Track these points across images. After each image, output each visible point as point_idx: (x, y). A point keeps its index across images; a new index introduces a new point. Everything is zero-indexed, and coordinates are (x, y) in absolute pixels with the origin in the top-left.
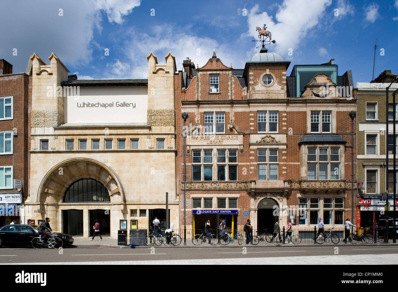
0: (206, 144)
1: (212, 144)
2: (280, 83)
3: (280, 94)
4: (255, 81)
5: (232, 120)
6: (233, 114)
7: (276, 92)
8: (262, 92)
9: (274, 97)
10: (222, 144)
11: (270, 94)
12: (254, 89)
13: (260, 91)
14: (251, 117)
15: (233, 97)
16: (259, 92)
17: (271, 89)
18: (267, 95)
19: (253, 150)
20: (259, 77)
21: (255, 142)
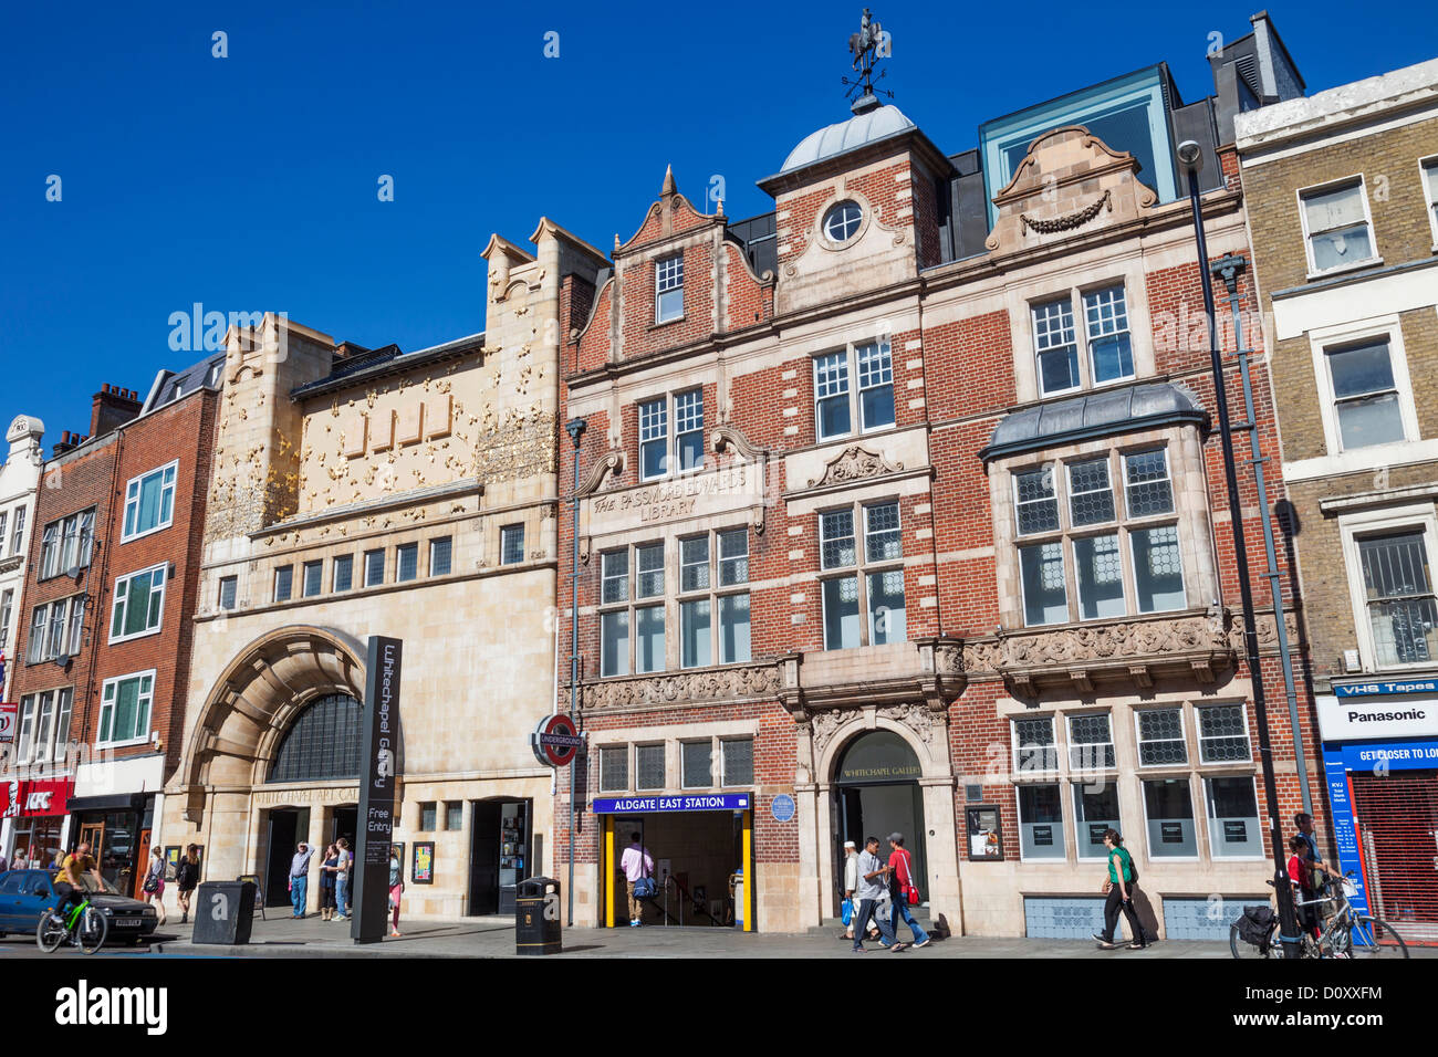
0: (641, 524)
1: (660, 520)
2: (888, 221)
3: (888, 266)
4: (797, 240)
5: (723, 414)
6: (729, 385)
7: (875, 260)
8: (823, 276)
9: (867, 282)
10: (693, 515)
11: (850, 277)
12: (793, 272)
13: (815, 273)
14: (786, 385)
15: (727, 322)
16: (810, 280)
17: (855, 253)
18: (839, 281)
19: (799, 520)
20: (811, 223)
21: (803, 485)
